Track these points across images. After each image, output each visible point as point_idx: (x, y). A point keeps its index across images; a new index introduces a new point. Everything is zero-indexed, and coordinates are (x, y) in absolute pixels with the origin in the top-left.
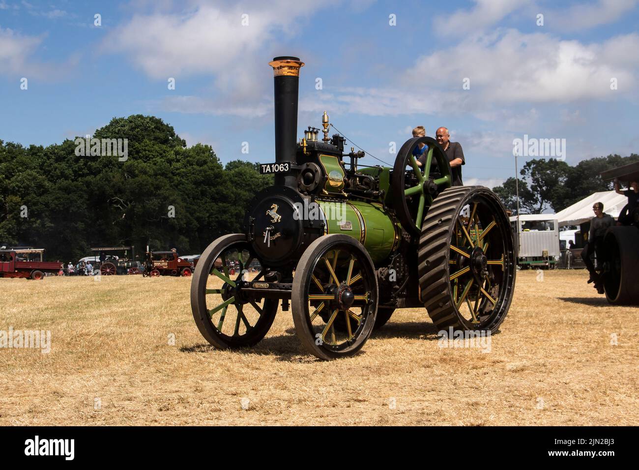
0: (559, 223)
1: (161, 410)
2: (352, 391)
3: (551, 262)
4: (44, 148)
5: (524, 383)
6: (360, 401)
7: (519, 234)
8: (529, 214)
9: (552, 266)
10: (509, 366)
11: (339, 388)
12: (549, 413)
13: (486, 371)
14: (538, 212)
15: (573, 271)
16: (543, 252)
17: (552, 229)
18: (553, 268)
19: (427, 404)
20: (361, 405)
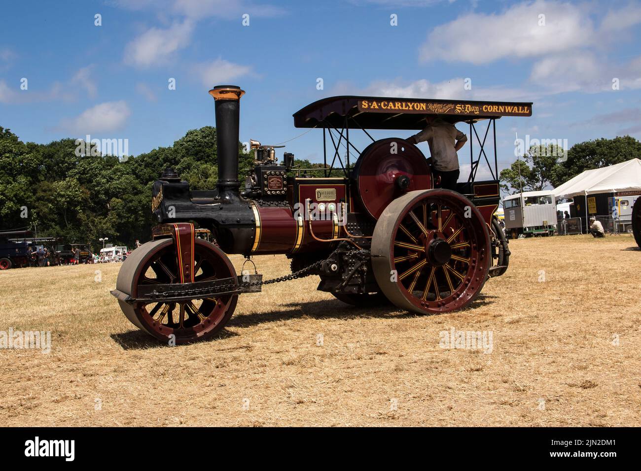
0: (556, 198)
1: (218, 367)
2: (374, 346)
3: (551, 230)
4: (135, 157)
5: (519, 332)
6: (381, 354)
7: (523, 208)
8: (531, 191)
9: (551, 234)
10: (507, 319)
11: (364, 343)
12: (537, 357)
13: (488, 324)
14: (540, 189)
15: (569, 237)
16: (543, 222)
17: (550, 203)
18: (553, 235)
19: (436, 354)
20: (381, 357)
